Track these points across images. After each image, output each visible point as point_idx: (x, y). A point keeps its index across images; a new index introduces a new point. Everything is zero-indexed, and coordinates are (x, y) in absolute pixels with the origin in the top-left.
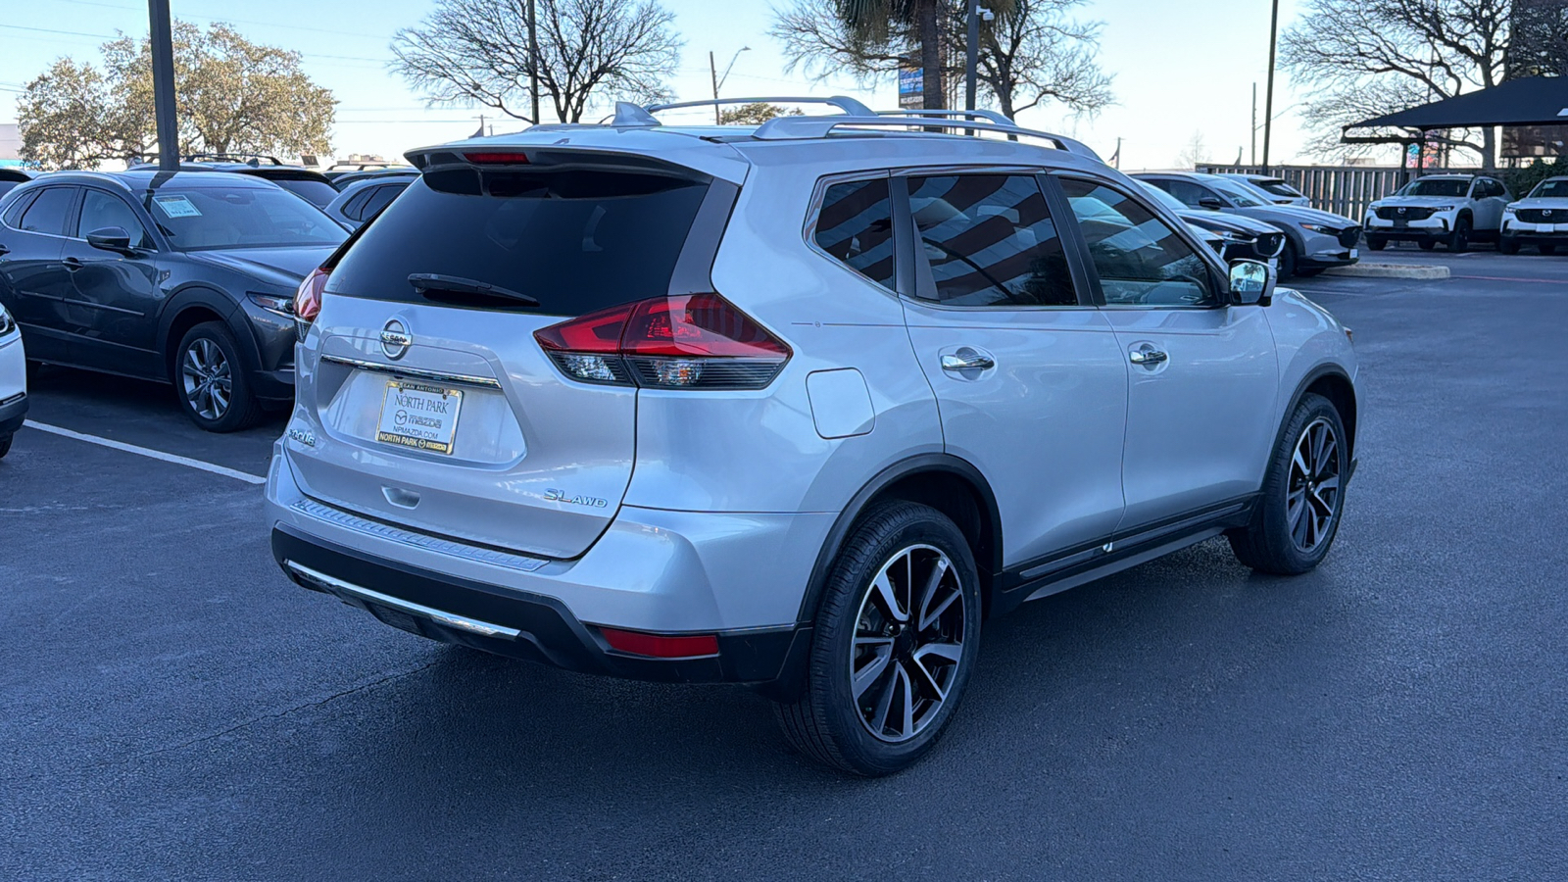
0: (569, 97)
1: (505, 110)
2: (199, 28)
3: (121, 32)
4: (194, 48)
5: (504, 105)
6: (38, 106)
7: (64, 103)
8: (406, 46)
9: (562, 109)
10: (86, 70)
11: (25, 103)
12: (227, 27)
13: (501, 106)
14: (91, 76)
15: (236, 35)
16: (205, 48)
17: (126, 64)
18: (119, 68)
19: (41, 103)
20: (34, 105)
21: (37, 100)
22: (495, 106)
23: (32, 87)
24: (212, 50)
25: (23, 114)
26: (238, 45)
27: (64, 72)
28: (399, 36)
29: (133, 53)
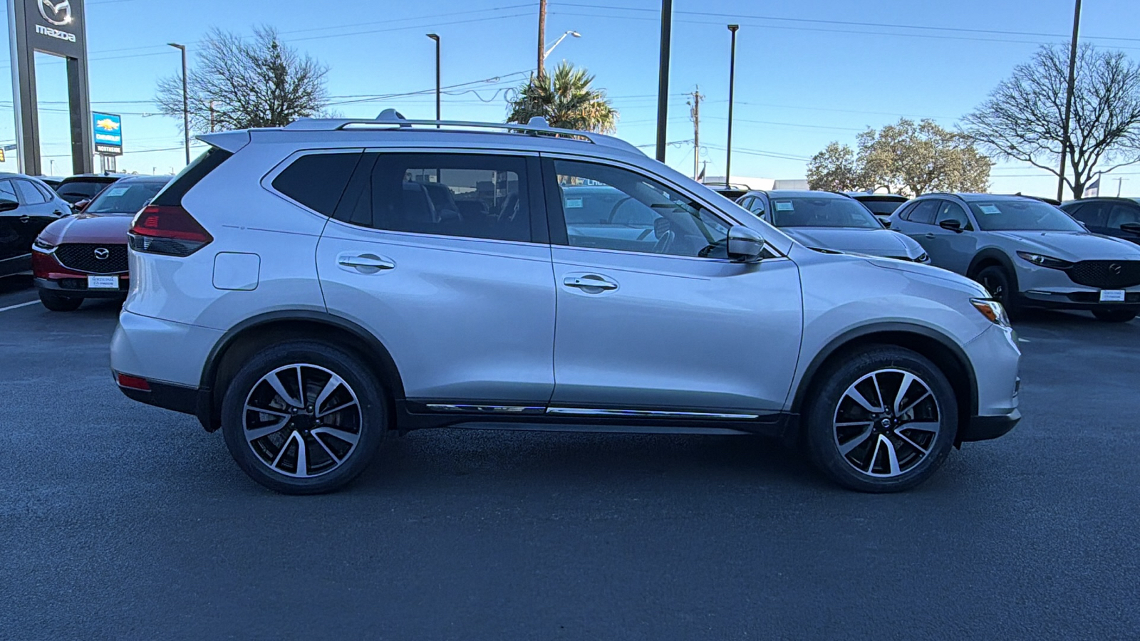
0: (1082, 153)
1: (1033, 163)
2: (914, 123)
3: (869, 127)
4: (910, 134)
5: (1033, 159)
6: (818, 168)
7: (832, 167)
8: (967, 124)
9: (1076, 161)
10: (844, 149)
11: (811, 167)
12: (930, 121)
13: (1030, 160)
14: (846, 151)
15: (936, 126)
16: (916, 134)
17: (869, 145)
18: (866, 147)
19: (820, 167)
20: (816, 168)
21: (817, 165)
22: (1026, 160)
23: (815, 158)
24: (920, 135)
25: (810, 173)
26: (937, 132)
27: (833, 150)
28: (964, 118)
29: (874, 139)
